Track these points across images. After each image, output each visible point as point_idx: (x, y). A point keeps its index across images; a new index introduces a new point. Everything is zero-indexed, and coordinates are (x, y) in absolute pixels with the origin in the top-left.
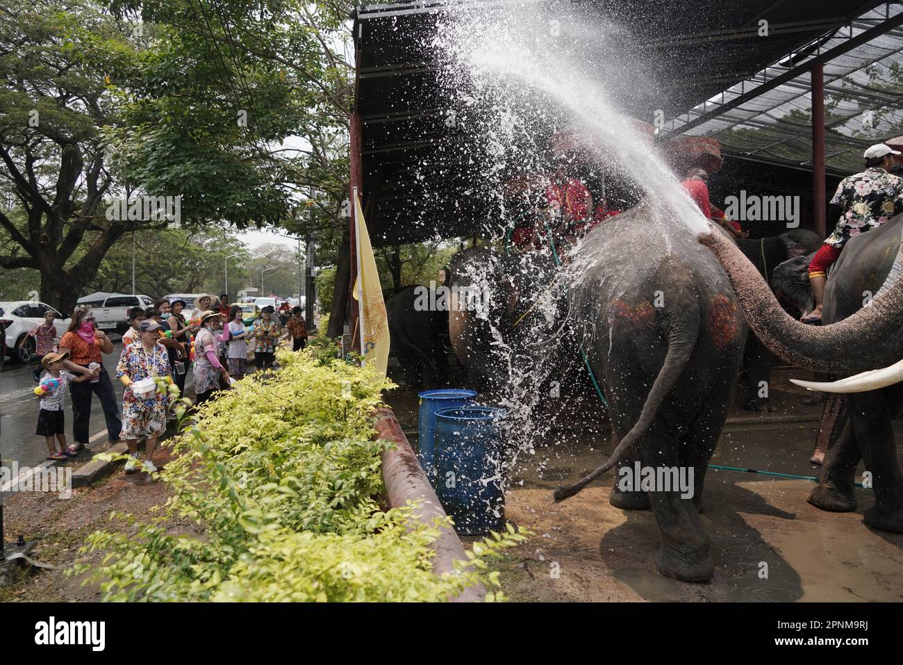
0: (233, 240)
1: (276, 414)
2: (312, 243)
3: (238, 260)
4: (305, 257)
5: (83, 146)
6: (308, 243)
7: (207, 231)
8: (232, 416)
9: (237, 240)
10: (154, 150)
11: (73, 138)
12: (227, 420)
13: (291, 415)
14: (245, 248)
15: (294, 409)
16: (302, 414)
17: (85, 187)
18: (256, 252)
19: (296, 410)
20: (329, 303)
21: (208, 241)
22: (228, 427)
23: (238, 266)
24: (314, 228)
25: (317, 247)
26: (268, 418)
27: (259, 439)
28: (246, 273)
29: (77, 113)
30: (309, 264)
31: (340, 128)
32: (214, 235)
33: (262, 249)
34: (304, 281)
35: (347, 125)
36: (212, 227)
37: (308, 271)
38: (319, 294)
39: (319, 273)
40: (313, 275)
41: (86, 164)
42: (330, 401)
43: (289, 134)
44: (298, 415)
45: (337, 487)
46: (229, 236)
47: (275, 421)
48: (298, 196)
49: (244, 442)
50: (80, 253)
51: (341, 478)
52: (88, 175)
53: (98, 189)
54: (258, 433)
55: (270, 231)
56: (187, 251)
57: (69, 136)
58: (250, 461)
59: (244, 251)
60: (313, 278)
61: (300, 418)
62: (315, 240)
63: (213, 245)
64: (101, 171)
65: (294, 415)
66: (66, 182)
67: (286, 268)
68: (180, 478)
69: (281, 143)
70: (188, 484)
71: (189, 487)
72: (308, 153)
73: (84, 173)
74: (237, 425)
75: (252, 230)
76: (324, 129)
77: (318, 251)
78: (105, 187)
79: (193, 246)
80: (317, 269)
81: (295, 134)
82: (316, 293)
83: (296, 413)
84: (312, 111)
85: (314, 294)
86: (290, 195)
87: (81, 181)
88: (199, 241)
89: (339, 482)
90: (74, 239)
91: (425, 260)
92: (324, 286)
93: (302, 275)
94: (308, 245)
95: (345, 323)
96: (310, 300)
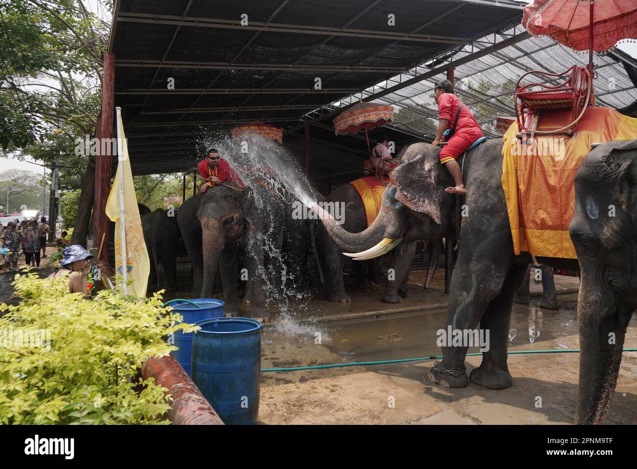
2: (57, 170)
4: (50, 182)
6: (53, 170)
20: (71, 220)
25: (60, 174)
30: (53, 187)
34: (49, 201)
37: (53, 193)
38: (62, 212)
39: (62, 195)
40: (57, 196)
60: (57, 199)
62: (60, 167)
67: (31, 191)
77: (62, 177)
80: (60, 192)
82: (59, 212)
85: (57, 212)
91: (153, 189)
92: (67, 205)
93: (46, 197)
94: (53, 171)
95: (88, 237)
96: (53, 216)
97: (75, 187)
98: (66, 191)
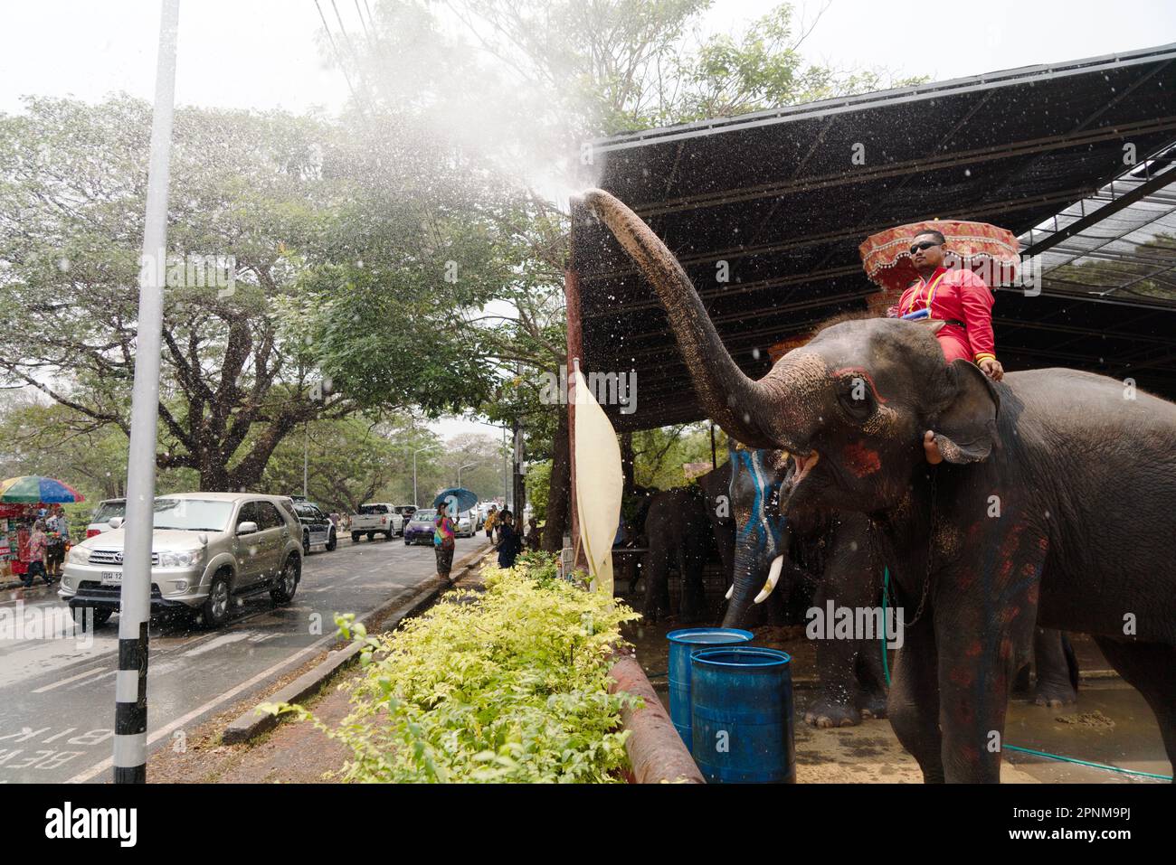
0: (424, 431)
1: (483, 652)
2: (520, 432)
3: (429, 455)
4: (512, 450)
5: (252, 322)
6: (515, 432)
7: (393, 420)
8: (426, 654)
9: (427, 430)
10: (333, 321)
11: (242, 314)
12: (420, 659)
13: (501, 655)
14: (437, 439)
15: (504, 647)
16: (515, 655)
17: (253, 370)
18: (451, 444)
19: (507, 649)
20: (543, 508)
21: (394, 432)
22: (421, 669)
23: (430, 462)
24: (523, 411)
25: (526, 436)
26: (472, 658)
27: (460, 686)
28: (439, 471)
29: (247, 285)
30: (517, 457)
31: (552, 288)
32: (401, 424)
33: (458, 440)
34: (512, 480)
35: (560, 284)
36: (398, 414)
37: (516, 467)
38: (531, 497)
39: (529, 469)
40: (522, 472)
41: (255, 343)
42: (552, 636)
43: (490, 297)
44: (510, 656)
45: (564, 760)
46: (418, 425)
47: (481, 662)
48: (503, 373)
49: (441, 690)
50: (245, 449)
51: (569, 746)
52: (257, 356)
53: (268, 372)
54: (460, 678)
55: (468, 418)
56: (369, 444)
57: (237, 311)
58: (451, 719)
59: (437, 443)
60: (522, 477)
61: (513, 660)
62: (525, 427)
63: (399, 437)
64: (272, 350)
65: (505, 653)
66: (232, 365)
67: (488, 465)
68: (362, 739)
69: (482, 309)
70: (372, 747)
71: (373, 751)
72: (513, 320)
73: (252, 354)
74: (433, 667)
75: (446, 417)
76: (533, 290)
77: (529, 441)
78: (276, 371)
79: (375, 439)
80: (526, 464)
81: (498, 297)
82: (527, 495)
83: (508, 653)
84: (517, 269)
85: (524, 497)
86: (494, 372)
87: (249, 365)
88: (383, 432)
89: (568, 752)
90: (239, 432)
91: (664, 451)
92: (536, 486)
93: (508, 472)
94: (515, 435)
95: (565, 534)
96: (519, 501)
97: (546, 456)
98: (536, 462)
